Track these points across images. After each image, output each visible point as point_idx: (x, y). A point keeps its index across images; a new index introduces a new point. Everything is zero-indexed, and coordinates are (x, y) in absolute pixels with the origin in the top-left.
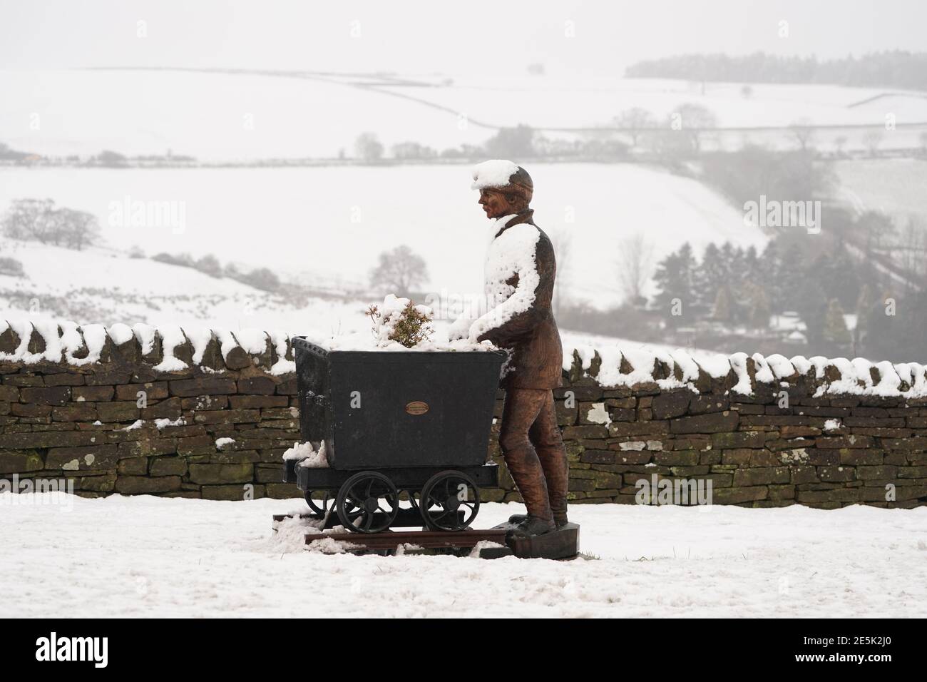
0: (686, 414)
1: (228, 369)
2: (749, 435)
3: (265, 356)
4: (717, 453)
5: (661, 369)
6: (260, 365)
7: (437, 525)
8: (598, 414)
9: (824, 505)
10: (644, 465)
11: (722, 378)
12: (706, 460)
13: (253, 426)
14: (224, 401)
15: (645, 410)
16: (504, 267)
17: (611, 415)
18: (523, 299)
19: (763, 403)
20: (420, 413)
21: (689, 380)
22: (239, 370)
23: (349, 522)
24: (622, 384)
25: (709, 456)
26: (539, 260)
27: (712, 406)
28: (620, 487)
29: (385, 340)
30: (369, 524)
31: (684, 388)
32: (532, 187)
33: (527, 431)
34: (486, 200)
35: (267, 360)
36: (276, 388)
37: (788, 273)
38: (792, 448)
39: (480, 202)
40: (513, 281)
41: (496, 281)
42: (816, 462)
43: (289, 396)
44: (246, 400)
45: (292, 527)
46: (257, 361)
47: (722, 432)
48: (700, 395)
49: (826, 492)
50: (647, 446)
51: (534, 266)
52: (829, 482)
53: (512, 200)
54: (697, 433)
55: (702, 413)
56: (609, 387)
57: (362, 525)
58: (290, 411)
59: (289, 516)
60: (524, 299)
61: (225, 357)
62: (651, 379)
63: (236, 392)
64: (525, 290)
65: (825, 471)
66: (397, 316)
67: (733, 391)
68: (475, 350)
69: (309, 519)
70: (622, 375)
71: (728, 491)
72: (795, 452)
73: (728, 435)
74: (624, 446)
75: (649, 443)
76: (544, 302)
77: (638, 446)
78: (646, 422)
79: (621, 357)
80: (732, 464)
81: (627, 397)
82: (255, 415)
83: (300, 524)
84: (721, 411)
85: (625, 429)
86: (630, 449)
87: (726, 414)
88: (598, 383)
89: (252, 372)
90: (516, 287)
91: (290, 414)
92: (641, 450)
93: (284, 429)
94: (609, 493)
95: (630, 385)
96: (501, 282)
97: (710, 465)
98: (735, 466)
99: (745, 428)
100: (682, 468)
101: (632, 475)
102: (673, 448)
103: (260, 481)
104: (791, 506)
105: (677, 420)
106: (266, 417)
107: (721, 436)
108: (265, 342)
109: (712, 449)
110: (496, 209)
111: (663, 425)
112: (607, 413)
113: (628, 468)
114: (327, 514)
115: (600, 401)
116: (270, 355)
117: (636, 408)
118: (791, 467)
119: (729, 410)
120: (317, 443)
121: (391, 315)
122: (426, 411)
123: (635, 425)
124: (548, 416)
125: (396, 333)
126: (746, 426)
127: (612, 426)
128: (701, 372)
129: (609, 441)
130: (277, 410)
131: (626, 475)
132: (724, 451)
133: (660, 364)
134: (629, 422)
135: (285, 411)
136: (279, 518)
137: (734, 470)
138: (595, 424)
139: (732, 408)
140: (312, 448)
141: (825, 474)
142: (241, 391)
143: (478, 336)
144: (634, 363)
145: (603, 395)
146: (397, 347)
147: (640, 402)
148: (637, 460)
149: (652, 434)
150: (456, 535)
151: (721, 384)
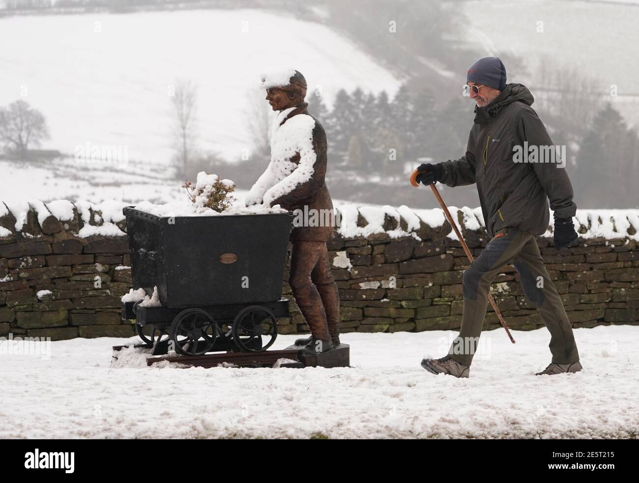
0: (411, 258)
1: (44, 234)
2: (462, 273)
3: (73, 222)
4: (437, 288)
5: (390, 222)
6: (70, 230)
7: (246, 348)
8: (342, 260)
9: (524, 327)
10: (380, 300)
11: (439, 228)
12: (429, 295)
13: (66, 280)
14: (42, 260)
15: (379, 256)
16: (288, 149)
17: (352, 261)
18: (304, 173)
19: (472, 247)
20: (231, 262)
21: (413, 230)
22: (52, 235)
23: (180, 348)
24: (360, 235)
25: (431, 291)
26: (315, 142)
27: (431, 251)
28: (361, 318)
29: (201, 207)
30: (194, 349)
31: (409, 236)
32: (306, 85)
33: (310, 274)
34: (271, 96)
35: (75, 225)
36: (83, 248)
37: (420, 118)
38: (497, 283)
39: (267, 99)
40: (296, 159)
41: (282, 159)
42: (516, 293)
43: (94, 254)
44: (60, 259)
45: (129, 355)
46: (67, 226)
47: (441, 271)
48: (422, 242)
49: (524, 317)
50: (381, 285)
51: (312, 146)
52: (527, 309)
53: (292, 96)
54: (421, 273)
55: (424, 257)
56: (349, 238)
57: (189, 349)
58: (96, 266)
59: (126, 347)
60: (306, 172)
61: (41, 225)
62: (382, 230)
63: (51, 252)
64: (306, 165)
65: (523, 300)
66: (209, 189)
67: (448, 238)
68: (270, 212)
69: (140, 348)
70: (359, 228)
71: (446, 319)
72: (499, 285)
73: (446, 273)
74: (363, 286)
75: (383, 282)
76: (321, 174)
77: (375, 285)
78: (380, 265)
79: (358, 214)
80: (450, 297)
81: (364, 246)
82: (68, 271)
83: (135, 352)
84: (439, 254)
85: (364, 272)
86: (368, 288)
87: (443, 256)
88: (340, 235)
89: (63, 236)
90: (298, 163)
91: (95, 268)
92: (376, 288)
93: (91, 281)
94: (352, 324)
95: (366, 235)
96: (286, 160)
97: (432, 299)
98: (452, 299)
99: (458, 268)
100: (410, 301)
101: (370, 308)
102: (402, 286)
103: (74, 324)
104: (498, 329)
105: (405, 263)
106: (76, 272)
107: (439, 274)
108: (73, 211)
109: (433, 285)
110: (280, 103)
111: (393, 267)
112: (349, 259)
113: (367, 303)
114: (155, 344)
115: (342, 249)
116: (78, 222)
117: (371, 254)
118: (496, 297)
119: (445, 253)
120: (149, 289)
121: (204, 188)
122: (235, 260)
123: (371, 268)
124: (324, 261)
125: (209, 201)
126: (458, 266)
127: (353, 270)
128: (422, 223)
129: (351, 282)
130: (85, 266)
131: (366, 309)
132: (443, 287)
133: (389, 218)
134: (366, 265)
135: (92, 266)
136: (118, 348)
137: (451, 302)
138: (339, 268)
139: (448, 252)
140: (145, 293)
141: (524, 303)
142: (56, 252)
143: (271, 202)
144: (368, 219)
145: (345, 245)
146: (210, 212)
147: (375, 249)
148: (374, 296)
149: (385, 275)
150: (259, 355)
151: (438, 233)
